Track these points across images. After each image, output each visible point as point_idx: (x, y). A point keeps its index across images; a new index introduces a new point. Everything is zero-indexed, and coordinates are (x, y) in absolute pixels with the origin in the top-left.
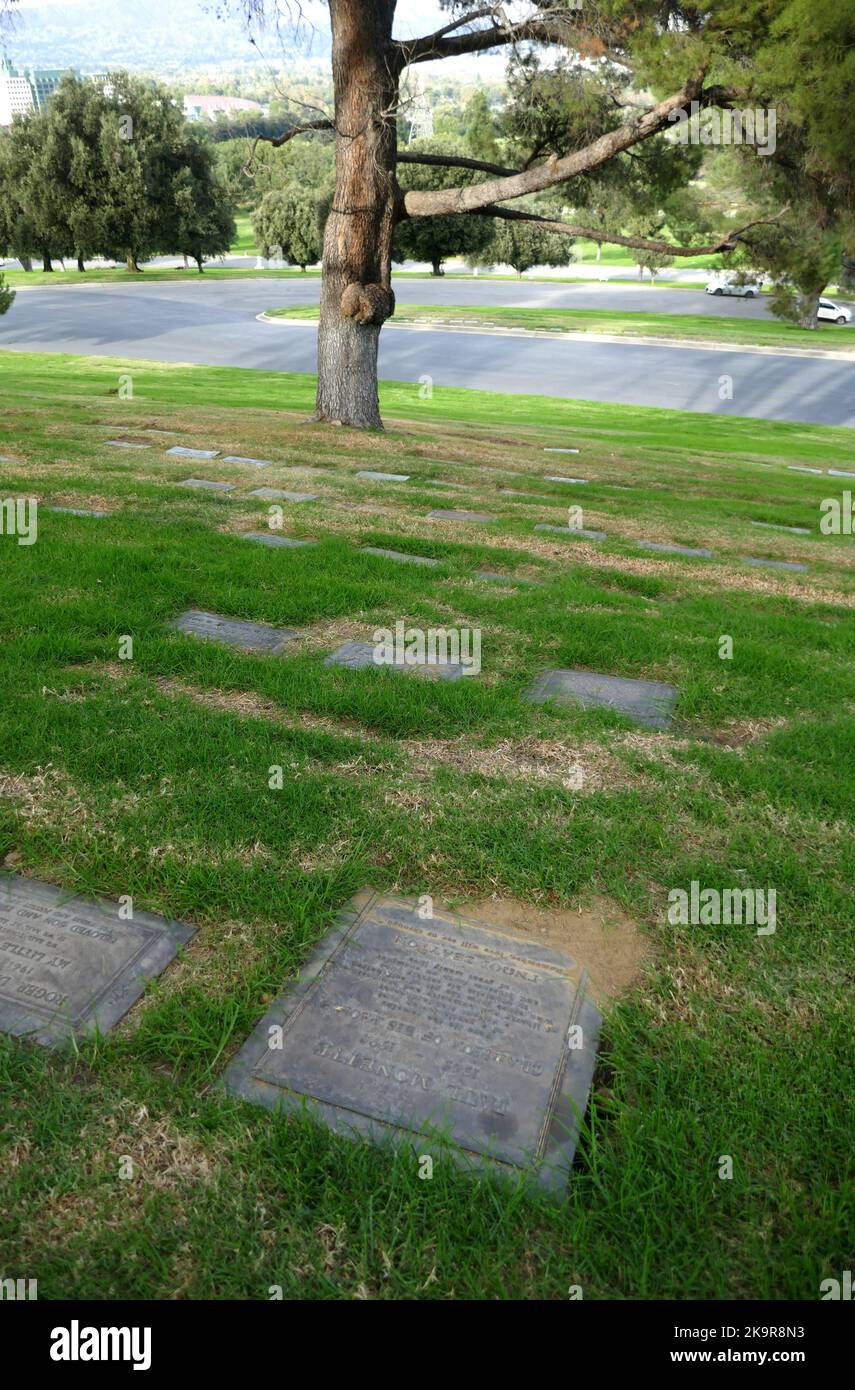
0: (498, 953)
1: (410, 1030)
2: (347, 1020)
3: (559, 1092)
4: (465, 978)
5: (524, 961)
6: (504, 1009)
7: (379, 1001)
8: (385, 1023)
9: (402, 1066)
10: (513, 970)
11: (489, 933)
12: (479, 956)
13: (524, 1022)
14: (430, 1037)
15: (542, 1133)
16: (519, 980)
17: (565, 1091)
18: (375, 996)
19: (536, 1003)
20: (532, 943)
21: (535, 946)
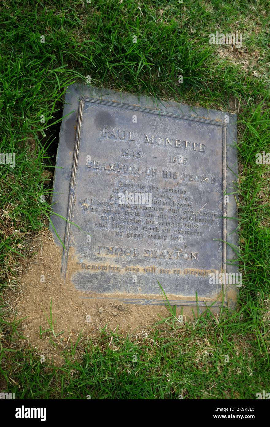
0: (130, 270)
1: (165, 175)
2: (199, 172)
3: (74, 150)
4: (146, 233)
5: (110, 268)
6: (115, 212)
7: (189, 194)
8: (180, 177)
9: (161, 147)
10: (117, 254)
11: (140, 293)
12: (141, 261)
13: (102, 204)
14: (154, 173)
15: (82, 120)
16: (110, 245)
17: (70, 154)
18: (192, 197)
19: (96, 224)
20: (108, 294)
21: (105, 290)
